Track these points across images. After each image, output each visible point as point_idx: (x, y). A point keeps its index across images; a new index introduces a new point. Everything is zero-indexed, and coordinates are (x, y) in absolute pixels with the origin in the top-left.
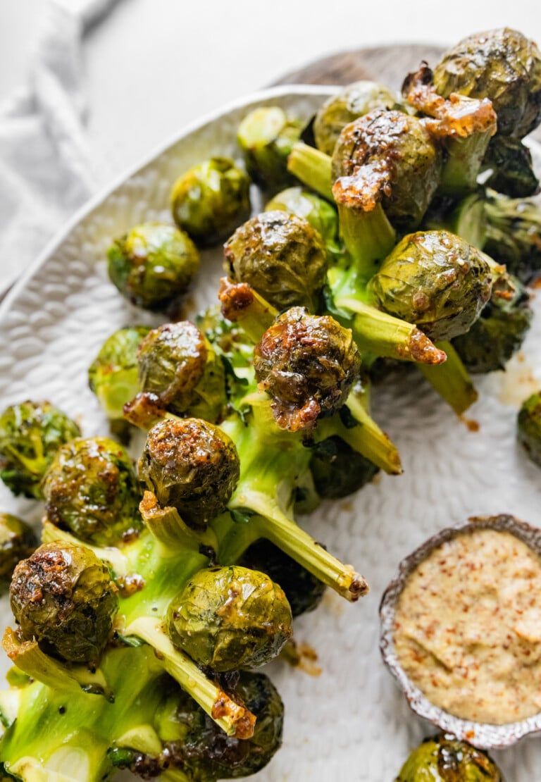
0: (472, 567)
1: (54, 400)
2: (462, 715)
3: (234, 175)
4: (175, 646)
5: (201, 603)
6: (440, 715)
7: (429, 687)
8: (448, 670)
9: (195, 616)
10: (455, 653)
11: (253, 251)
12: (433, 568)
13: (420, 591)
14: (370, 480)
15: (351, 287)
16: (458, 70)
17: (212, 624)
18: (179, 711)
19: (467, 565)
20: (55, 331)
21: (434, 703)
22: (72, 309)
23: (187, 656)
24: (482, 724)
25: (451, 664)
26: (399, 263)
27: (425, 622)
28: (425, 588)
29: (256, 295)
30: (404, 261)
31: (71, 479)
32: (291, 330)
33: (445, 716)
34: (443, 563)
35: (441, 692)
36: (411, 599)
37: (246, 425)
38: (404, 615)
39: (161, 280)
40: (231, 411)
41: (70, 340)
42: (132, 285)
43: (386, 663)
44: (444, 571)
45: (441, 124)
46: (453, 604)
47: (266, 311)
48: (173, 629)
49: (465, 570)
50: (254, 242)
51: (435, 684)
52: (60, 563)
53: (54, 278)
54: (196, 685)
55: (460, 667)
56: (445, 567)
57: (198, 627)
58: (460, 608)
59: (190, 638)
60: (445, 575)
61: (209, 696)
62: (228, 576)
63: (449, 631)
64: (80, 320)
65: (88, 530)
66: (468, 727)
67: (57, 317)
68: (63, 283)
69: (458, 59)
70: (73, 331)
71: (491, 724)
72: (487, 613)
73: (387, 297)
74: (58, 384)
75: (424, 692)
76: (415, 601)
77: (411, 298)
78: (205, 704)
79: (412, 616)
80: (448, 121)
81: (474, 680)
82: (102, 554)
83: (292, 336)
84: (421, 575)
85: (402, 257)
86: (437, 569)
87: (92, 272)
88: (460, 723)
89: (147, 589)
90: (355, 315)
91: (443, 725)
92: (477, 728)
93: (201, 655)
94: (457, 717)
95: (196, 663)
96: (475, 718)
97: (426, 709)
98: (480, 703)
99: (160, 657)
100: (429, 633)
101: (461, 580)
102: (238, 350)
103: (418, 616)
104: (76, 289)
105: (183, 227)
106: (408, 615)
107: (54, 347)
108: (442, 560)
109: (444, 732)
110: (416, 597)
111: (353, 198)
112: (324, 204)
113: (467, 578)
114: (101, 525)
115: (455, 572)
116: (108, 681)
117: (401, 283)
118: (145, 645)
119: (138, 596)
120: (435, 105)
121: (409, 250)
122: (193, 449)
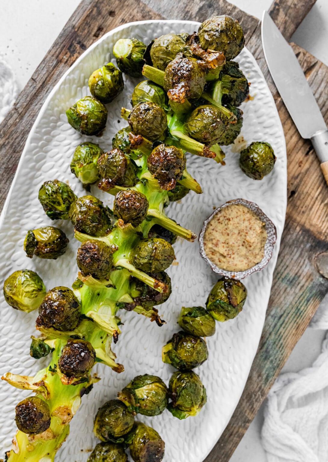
0: (229, 220)
1: (60, 179)
2: (230, 270)
3: (116, 73)
4: (136, 268)
5: (144, 253)
6: (223, 271)
7: (218, 263)
8: (224, 257)
9: (143, 258)
10: (226, 250)
11: (141, 122)
12: (215, 222)
13: (212, 231)
14: (188, 193)
15: (175, 125)
16: (209, 38)
17: (150, 260)
18: (137, 287)
19: (227, 219)
20: (49, 147)
21: (220, 268)
22: (54, 136)
23: (141, 270)
24: (237, 272)
25: (225, 254)
26: (195, 121)
27: (214, 241)
28: (213, 230)
29: (144, 139)
30: (197, 120)
31: (84, 215)
32: (162, 155)
33: (224, 272)
34: (219, 220)
35: (222, 264)
36: (209, 234)
37: (145, 185)
38: (207, 240)
39: (95, 124)
40: (138, 180)
41: (55, 150)
42: (83, 127)
43: (203, 257)
44: (219, 223)
45: (205, 63)
46: (224, 234)
47: (148, 143)
48: (135, 262)
49: (227, 221)
50: (141, 118)
51: (220, 261)
52: (94, 248)
53: (44, 126)
54: (146, 279)
55: (228, 255)
56: (220, 221)
57: (146, 261)
58: (227, 234)
59: (142, 265)
60: (220, 224)
61: (152, 282)
62: (152, 243)
63: (223, 243)
64: (57, 141)
65: (94, 232)
66: (233, 274)
67: (49, 141)
68: (48, 127)
69: (209, 33)
70: (56, 146)
71: (240, 271)
72: (236, 235)
73: (192, 133)
74: (54, 170)
75: (216, 265)
76: (210, 235)
77: (201, 134)
78: (151, 285)
79: (210, 240)
80: (208, 62)
81: (233, 258)
82: (100, 239)
83: (163, 157)
84: (211, 225)
85: (196, 118)
86: (217, 222)
87: (59, 119)
88: (230, 273)
89: (120, 249)
90: (180, 139)
91: (224, 275)
92: (236, 274)
93: (147, 269)
94: (228, 271)
95: (144, 272)
96: (235, 271)
97: (217, 270)
98: (236, 265)
99: (131, 272)
100: (216, 245)
101: (226, 225)
102: (133, 152)
103: (212, 240)
104: (54, 128)
105: (97, 97)
106: (208, 240)
107: (49, 154)
108: (218, 218)
109: (224, 277)
110: (211, 233)
111: (177, 98)
112: (159, 89)
113: (228, 224)
114: (98, 229)
115: (223, 222)
116: (113, 282)
117: (197, 129)
118: (124, 269)
119: (117, 252)
120: (202, 54)
121: (199, 116)
122: (135, 203)
